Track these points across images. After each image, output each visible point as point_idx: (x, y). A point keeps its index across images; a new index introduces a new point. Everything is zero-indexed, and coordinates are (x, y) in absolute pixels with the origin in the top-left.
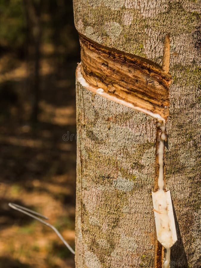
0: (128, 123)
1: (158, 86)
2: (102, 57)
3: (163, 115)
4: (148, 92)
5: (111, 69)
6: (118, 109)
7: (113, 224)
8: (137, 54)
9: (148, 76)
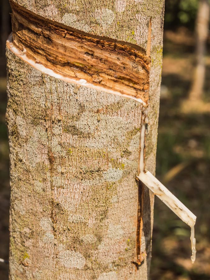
0: (119, 113)
1: (142, 71)
2: (85, 46)
3: (143, 99)
4: (133, 78)
5: (97, 58)
6: (110, 100)
7: (101, 217)
8: (129, 41)
9: (134, 61)
